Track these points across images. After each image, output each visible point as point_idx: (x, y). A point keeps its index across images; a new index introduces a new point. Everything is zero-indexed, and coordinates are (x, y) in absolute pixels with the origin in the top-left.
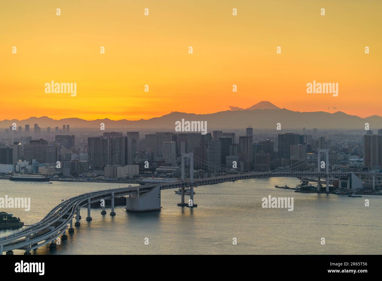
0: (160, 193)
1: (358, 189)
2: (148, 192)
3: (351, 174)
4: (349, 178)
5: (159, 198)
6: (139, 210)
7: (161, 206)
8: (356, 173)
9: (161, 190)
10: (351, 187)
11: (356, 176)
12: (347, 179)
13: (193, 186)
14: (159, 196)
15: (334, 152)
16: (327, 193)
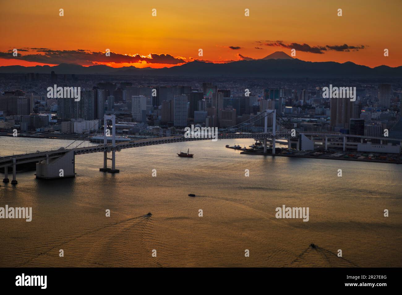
0: (74, 158)
1: (308, 151)
2: (60, 157)
3: (301, 135)
4: (299, 140)
5: (73, 164)
6: (48, 178)
7: (75, 173)
8: (306, 134)
9: (75, 156)
10: (300, 149)
11: (306, 137)
12: (297, 141)
13: (114, 151)
14: (73, 162)
15: (315, 105)
16: (274, 156)
